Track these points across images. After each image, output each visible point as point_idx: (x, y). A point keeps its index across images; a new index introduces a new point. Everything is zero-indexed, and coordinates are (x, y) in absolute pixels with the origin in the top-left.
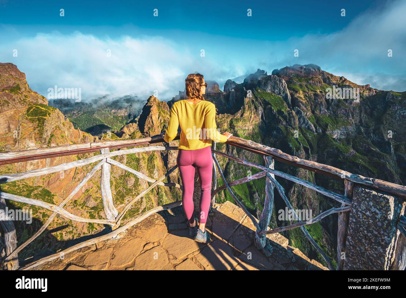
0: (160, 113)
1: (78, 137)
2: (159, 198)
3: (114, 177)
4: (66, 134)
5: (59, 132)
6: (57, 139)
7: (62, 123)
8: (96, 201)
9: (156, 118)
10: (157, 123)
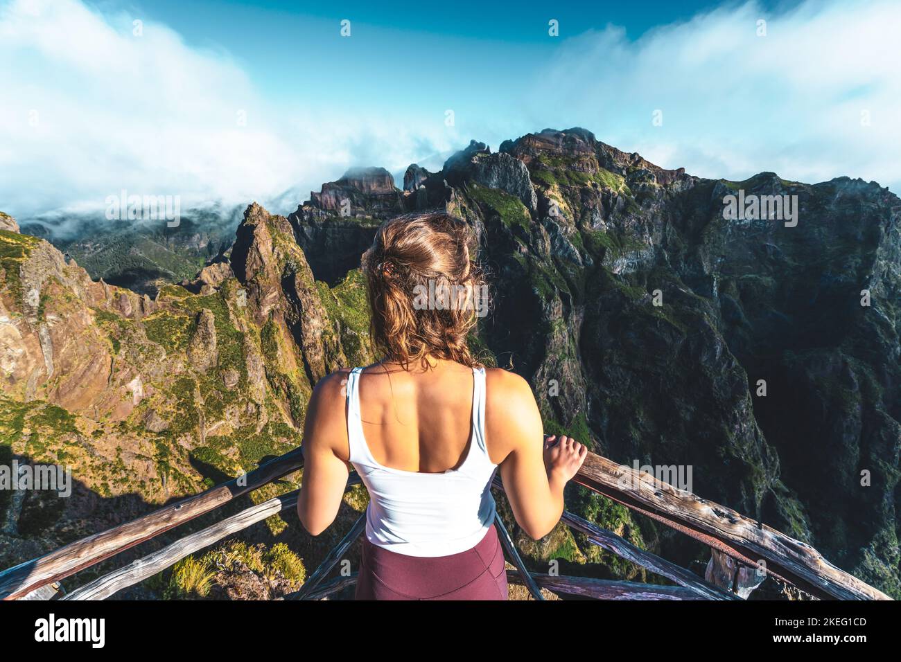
0: (274, 239)
1: (104, 297)
2: (292, 404)
3: (197, 373)
4: (77, 293)
5: (57, 290)
6: (58, 305)
7: (61, 269)
8: (166, 419)
9: (267, 249)
10: (270, 261)
